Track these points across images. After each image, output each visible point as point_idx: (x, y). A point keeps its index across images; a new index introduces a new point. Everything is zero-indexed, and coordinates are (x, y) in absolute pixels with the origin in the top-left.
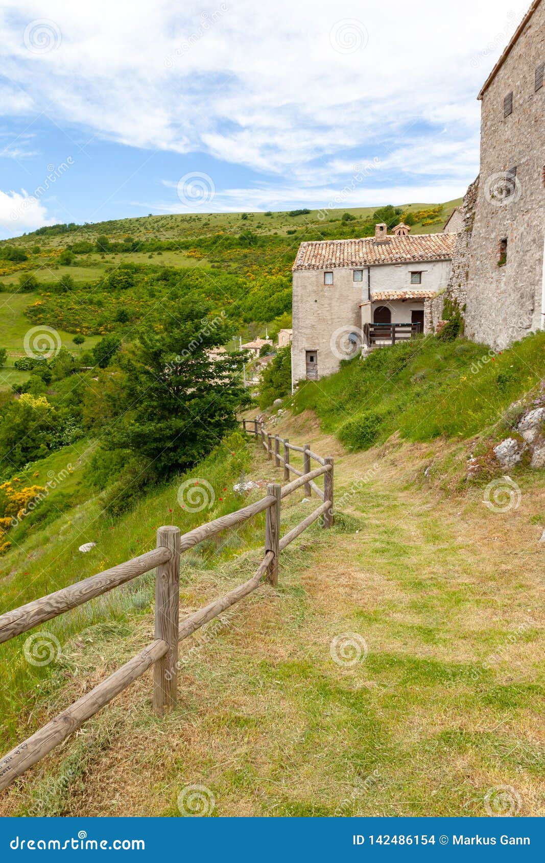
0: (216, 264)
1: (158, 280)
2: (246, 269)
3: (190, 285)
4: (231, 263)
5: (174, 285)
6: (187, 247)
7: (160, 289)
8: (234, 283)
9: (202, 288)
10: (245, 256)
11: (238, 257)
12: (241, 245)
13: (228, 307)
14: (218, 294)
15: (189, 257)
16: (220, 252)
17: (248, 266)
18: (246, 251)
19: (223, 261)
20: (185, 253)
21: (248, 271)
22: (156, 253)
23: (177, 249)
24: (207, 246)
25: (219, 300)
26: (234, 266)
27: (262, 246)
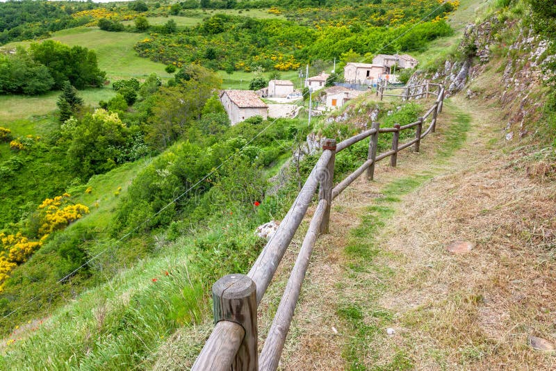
0: (291, 18)
1: (243, 28)
2: (315, 22)
3: (268, 33)
4: (303, 18)
5: (255, 32)
6: (269, 6)
7: (243, 34)
8: (304, 32)
9: (277, 35)
10: (315, 13)
11: (309, 14)
12: (312, 5)
13: (297, 51)
14: (290, 41)
15: (270, 13)
16: (295, 10)
17: (317, 20)
18: (316, 9)
19: (297, 16)
20: (268, 10)
21: (316, 24)
22: (245, 10)
23: (261, 7)
24: (285, 5)
25: (291, 45)
26: (305, 20)
27: (329, 6)
